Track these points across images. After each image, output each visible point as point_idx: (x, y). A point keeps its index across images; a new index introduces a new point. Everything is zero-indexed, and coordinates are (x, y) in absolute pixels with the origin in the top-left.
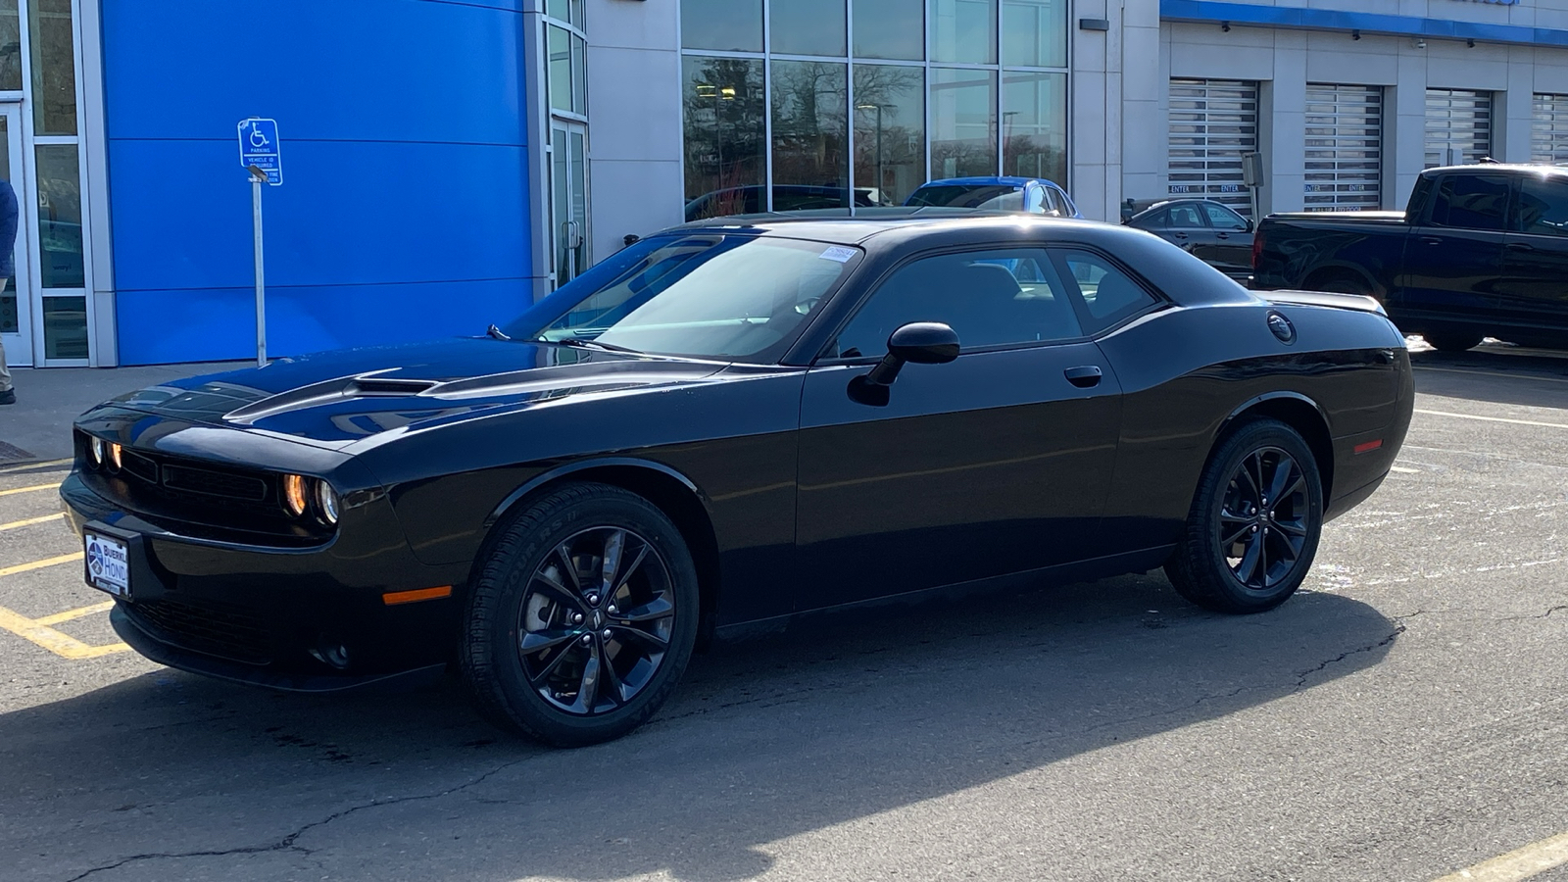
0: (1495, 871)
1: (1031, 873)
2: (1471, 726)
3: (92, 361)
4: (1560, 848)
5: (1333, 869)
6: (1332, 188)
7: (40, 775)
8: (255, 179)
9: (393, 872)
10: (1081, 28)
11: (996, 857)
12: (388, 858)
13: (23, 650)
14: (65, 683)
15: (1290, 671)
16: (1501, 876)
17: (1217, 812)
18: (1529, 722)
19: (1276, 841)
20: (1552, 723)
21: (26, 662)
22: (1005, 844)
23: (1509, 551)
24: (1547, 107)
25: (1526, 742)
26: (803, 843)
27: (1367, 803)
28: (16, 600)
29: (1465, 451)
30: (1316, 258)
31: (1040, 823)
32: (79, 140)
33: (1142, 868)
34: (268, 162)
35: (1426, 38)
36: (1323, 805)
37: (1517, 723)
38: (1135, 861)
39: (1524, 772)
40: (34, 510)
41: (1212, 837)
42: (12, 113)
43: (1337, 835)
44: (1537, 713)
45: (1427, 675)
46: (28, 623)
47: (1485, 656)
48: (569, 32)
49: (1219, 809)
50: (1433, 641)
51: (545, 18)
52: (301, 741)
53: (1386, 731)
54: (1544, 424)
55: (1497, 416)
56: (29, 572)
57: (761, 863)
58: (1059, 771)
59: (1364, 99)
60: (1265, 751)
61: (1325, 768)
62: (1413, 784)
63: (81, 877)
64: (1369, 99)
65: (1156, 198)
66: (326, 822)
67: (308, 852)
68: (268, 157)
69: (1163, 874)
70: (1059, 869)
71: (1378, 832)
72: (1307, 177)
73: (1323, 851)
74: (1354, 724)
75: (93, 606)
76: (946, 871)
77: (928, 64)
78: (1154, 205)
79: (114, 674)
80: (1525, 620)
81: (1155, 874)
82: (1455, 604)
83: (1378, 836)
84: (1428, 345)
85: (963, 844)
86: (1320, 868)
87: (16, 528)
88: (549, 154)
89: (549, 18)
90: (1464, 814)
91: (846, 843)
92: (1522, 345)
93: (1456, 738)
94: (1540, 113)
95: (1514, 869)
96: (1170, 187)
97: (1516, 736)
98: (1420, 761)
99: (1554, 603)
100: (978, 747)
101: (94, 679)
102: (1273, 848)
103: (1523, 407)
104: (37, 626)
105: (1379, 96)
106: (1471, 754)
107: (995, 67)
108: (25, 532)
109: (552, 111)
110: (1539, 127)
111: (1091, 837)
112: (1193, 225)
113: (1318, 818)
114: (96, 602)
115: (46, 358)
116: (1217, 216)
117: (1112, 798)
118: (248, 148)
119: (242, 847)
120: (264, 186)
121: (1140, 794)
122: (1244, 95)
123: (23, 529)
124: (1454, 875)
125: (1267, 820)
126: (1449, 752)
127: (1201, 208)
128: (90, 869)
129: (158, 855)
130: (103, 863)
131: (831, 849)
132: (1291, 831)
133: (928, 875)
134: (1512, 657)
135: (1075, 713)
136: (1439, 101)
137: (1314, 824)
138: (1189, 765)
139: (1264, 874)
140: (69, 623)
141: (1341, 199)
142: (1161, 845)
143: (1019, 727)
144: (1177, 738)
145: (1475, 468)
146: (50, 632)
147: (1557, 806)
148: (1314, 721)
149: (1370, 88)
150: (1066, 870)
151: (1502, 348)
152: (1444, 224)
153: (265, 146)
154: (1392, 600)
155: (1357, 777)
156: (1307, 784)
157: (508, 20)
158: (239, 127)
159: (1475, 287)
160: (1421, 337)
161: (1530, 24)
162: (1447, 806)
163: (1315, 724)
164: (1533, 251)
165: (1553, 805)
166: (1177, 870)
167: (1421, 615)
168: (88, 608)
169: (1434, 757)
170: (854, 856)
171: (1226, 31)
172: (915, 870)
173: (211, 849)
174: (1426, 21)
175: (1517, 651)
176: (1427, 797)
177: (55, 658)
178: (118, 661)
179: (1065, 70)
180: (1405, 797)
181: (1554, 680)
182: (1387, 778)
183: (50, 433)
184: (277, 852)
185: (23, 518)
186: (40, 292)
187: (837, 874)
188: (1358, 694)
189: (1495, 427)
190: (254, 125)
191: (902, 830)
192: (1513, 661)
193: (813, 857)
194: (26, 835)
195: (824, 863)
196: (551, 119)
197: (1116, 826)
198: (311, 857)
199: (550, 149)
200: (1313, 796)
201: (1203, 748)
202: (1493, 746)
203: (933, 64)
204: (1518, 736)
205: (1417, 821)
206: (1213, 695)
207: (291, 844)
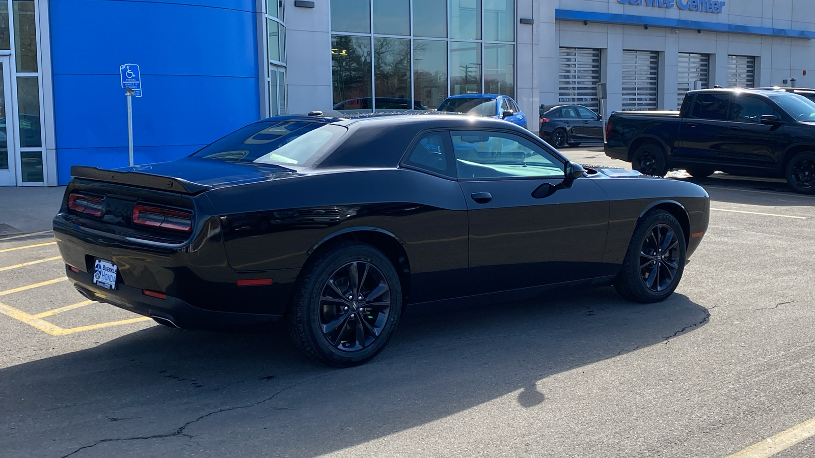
0: (784, 439)
1: (557, 444)
2: (754, 364)
3: (45, 183)
4: (812, 427)
5: (704, 439)
6: (634, 99)
7: (47, 397)
8: (128, 94)
9: (236, 447)
10: (521, 23)
11: (537, 435)
12: (232, 439)
13: (30, 331)
14: (53, 349)
15: (660, 337)
16: (787, 442)
17: (641, 410)
18: (781, 362)
19: (673, 425)
20: (792, 362)
21: (32, 338)
22: (541, 428)
23: (750, 275)
24: (734, 62)
25: (782, 372)
26: (440, 429)
27: (713, 404)
28: (22, 305)
29: (717, 226)
30: (636, 133)
31: (556, 417)
32: (38, 74)
33: (611, 440)
34: (135, 85)
35: (678, 28)
36: (692, 405)
37: (776, 362)
38: (607, 436)
39: (785, 387)
40: (26, 259)
41: (642, 423)
42: (5, 61)
43: (702, 422)
44: (784, 357)
45: (726, 339)
46: (30, 317)
47: (752, 328)
48: (278, 22)
49: (642, 408)
50: (725, 321)
51: (267, 16)
52: (178, 378)
53: (714, 367)
54: (751, 213)
55: (728, 209)
56: (27, 290)
57: (421, 440)
58: (560, 390)
59: (649, 57)
60: (658, 378)
61: (689, 387)
62: (733, 394)
63: (76, 452)
64: (652, 57)
65: (554, 104)
66: (197, 421)
67: (191, 437)
68: (135, 83)
69: (622, 443)
70: (570, 441)
71: (722, 419)
72: (623, 94)
73: (698, 429)
74: (697, 364)
75: (62, 308)
76: (515, 443)
77: (449, 40)
78: (554, 108)
79: (77, 343)
80: (766, 310)
81: (618, 443)
82: (731, 303)
83: (723, 422)
84: (688, 174)
85: (520, 428)
86: (698, 438)
87: (18, 268)
88: (269, 82)
89: (268, 16)
90: (761, 409)
91: (462, 429)
92: (731, 174)
93: (748, 370)
94: (731, 64)
95: (792, 438)
96: (559, 99)
97: (777, 369)
98: (734, 382)
99: (778, 301)
100: (517, 377)
101: (68, 346)
102: (673, 428)
103: (739, 205)
104: (35, 318)
105: (656, 56)
106: (757, 378)
107: (480, 41)
108: (23, 270)
109: (270, 61)
110: (730, 71)
111: (582, 424)
112: (572, 117)
113: (691, 412)
114: (63, 306)
115: (23, 182)
116: (583, 113)
117: (589, 404)
118: (125, 79)
119: (157, 434)
120: (133, 97)
121: (602, 401)
122: (594, 55)
123: (21, 268)
124: (764, 441)
125: (667, 414)
126: (747, 378)
127: (576, 109)
128: (80, 447)
129: (114, 439)
130: (86, 444)
131: (455, 432)
132: (680, 420)
133: (506, 445)
134: (765, 329)
135: (561, 359)
136: (685, 59)
137: (690, 416)
138: (622, 386)
139: (671, 442)
140: (51, 317)
141: (639, 105)
142: (617, 427)
143: (535, 367)
144: (613, 371)
145: (723, 234)
146: (42, 322)
147: (805, 405)
148: (678, 362)
149: (652, 52)
150: (574, 441)
151: (723, 176)
152: (698, 117)
153: (133, 78)
154: (701, 300)
155: (705, 391)
156: (682, 395)
157: (248, 17)
158: (121, 68)
159: (711, 147)
160: (685, 171)
161: (727, 22)
162: (752, 406)
163: (680, 364)
164: (741, 130)
165: (803, 404)
166: (628, 441)
167: (716, 308)
168: (59, 309)
169: (740, 380)
170: (467, 435)
171: (586, 25)
172: (499, 443)
173: (141, 436)
174: (678, 20)
175: (767, 326)
176: (742, 401)
177: (46, 335)
178: (79, 336)
179: (513, 43)
180: (731, 401)
181: (788, 340)
182: (720, 391)
183: (28, 219)
184: (175, 437)
185: (20, 263)
186: (19, 149)
187: (460, 445)
188: (696, 348)
189: (729, 214)
190: (128, 67)
191: (488, 421)
192: (766, 330)
193: (447, 436)
194: (44, 429)
195: (453, 440)
196: (270, 65)
197: (594, 418)
198: (192, 440)
199: (269, 79)
200: (686, 401)
201: (627, 377)
202: (767, 374)
203: (451, 40)
204: (778, 369)
205: (740, 413)
206: (626, 349)
207: (181, 432)
